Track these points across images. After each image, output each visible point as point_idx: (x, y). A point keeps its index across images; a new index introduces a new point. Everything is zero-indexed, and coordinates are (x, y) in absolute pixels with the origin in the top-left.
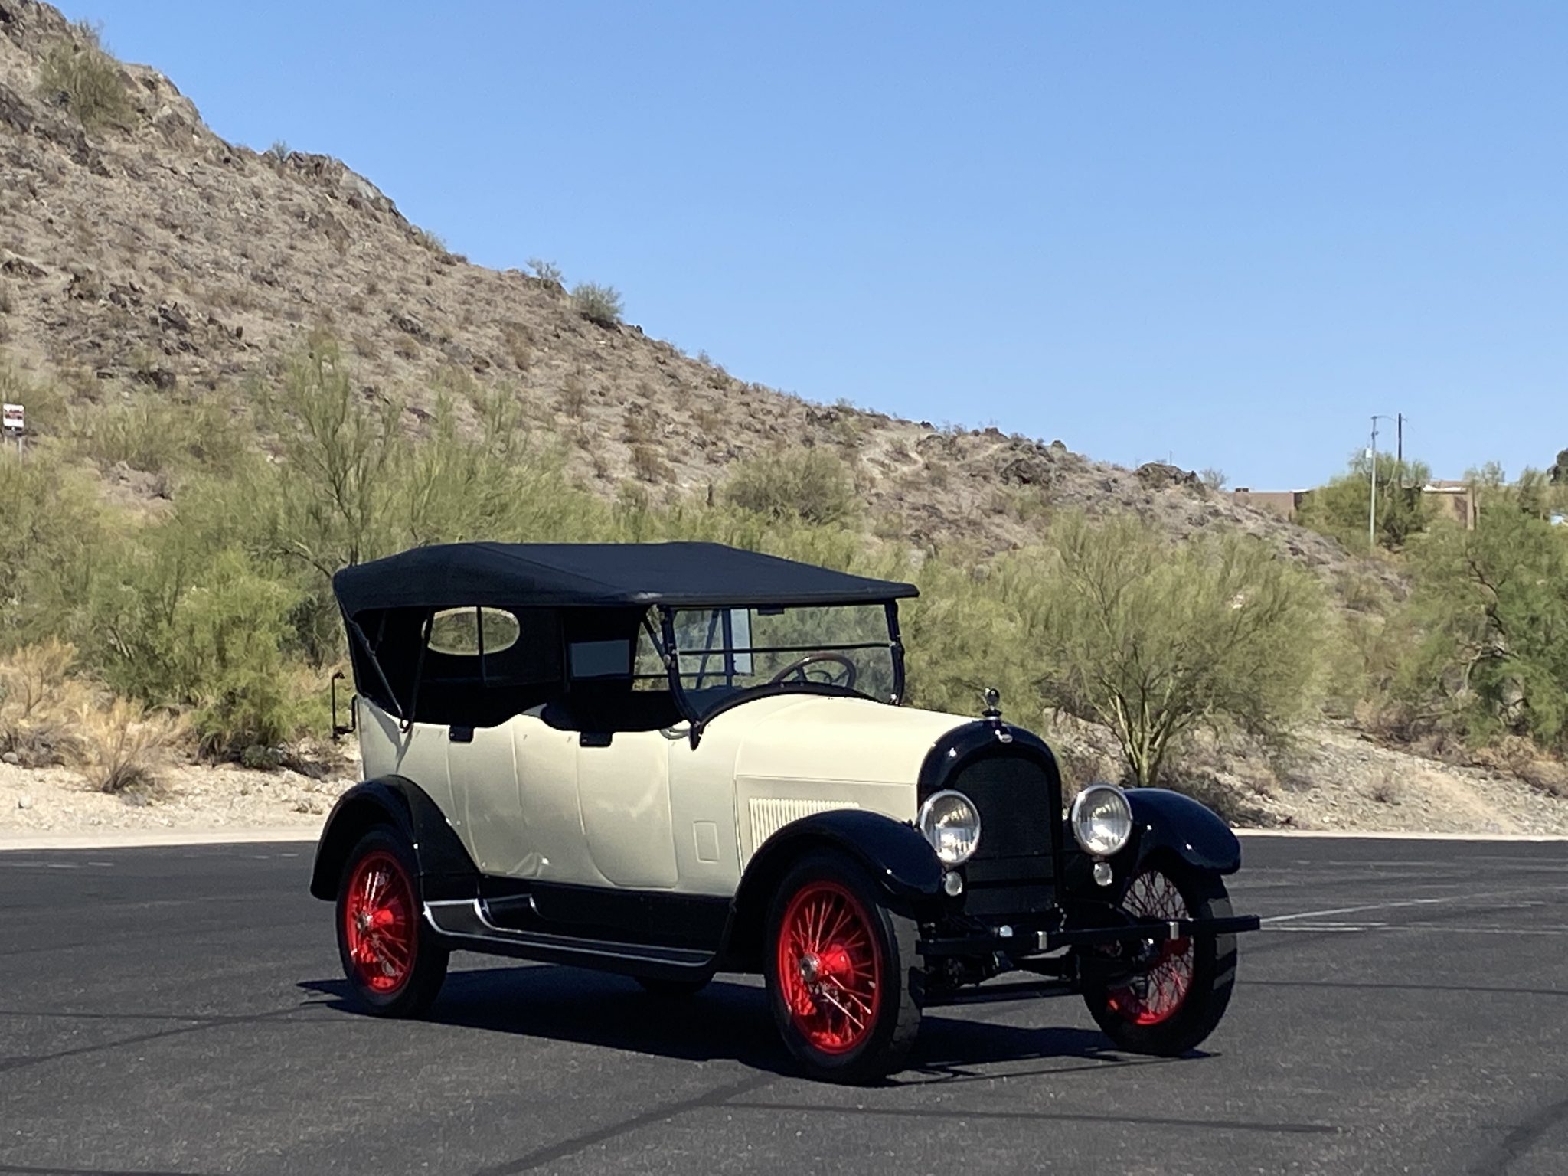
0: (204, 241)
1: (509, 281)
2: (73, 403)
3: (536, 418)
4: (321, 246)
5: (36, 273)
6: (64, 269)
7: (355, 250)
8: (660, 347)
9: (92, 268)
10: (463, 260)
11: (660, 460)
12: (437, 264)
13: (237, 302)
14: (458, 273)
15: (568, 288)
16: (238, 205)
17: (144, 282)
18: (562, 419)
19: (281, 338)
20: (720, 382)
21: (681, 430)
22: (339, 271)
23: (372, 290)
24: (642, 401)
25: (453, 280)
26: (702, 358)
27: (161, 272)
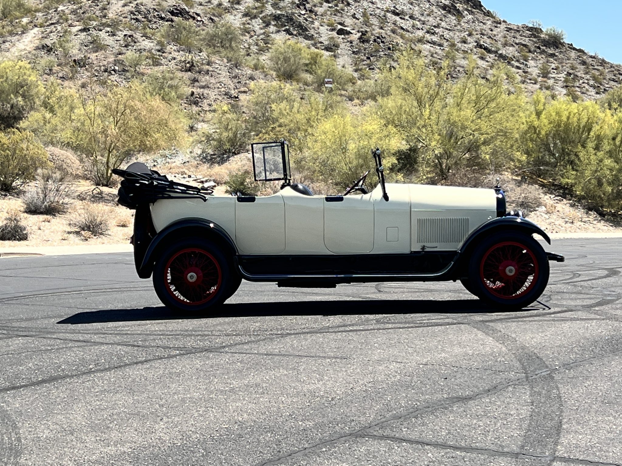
0: (409, 19)
1: (522, 29)
2: (359, 79)
3: (530, 80)
4: (452, 19)
5: (349, 33)
6: (358, 32)
7: (464, 20)
8: (580, 51)
9: (368, 30)
10: (504, 21)
11: (577, 93)
12: (495, 24)
13: (420, 41)
14: (503, 26)
15: (544, 30)
16: (421, 5)
17: (386, 34)
18: (540, 79)
19: (436, 53)
20: (603, 63)
21: (586, 81)
22: (459, 27)
23: (470, 35)
24: (571, 71)
25: (501, 30)
26: (596, 54)
27: (394, 31)
